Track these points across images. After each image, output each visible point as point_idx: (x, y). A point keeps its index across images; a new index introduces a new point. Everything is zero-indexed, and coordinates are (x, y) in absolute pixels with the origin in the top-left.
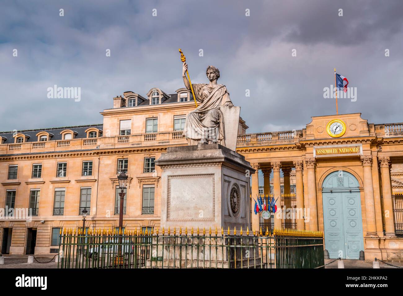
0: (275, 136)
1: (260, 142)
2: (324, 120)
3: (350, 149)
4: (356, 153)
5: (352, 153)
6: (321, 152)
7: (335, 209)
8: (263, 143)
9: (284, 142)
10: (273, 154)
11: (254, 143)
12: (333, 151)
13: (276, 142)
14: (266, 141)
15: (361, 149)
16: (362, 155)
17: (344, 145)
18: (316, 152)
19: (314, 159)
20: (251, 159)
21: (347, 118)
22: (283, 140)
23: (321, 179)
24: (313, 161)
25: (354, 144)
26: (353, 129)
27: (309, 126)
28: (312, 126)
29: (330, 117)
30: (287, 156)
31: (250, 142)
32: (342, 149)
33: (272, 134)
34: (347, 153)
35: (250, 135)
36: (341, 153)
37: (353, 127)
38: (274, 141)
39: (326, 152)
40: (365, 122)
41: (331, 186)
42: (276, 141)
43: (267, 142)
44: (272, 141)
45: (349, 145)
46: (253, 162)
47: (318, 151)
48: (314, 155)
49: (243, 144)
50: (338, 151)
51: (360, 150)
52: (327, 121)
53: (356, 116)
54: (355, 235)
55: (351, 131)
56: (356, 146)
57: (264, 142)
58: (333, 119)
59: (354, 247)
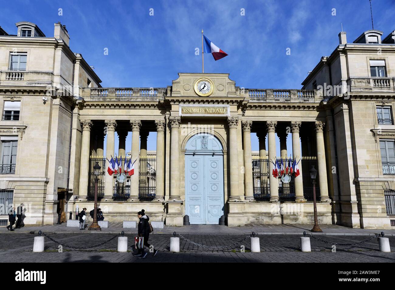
0: (136, 92)
1: (118, 98)
2: (192, 77)
3: (217, 109)
4: (224, 114)
5: (219, 113)
6: (188, 111)
7: (197, 173)
8: (122, 99)
9: (146, 99)
10: (133, 112)
11: (112, 98)
12: (200, 111)
13: (137, 99)
14: (125, 97)
15: (229, 110)
16: (229, 117)
17: (211, 105)
18: (182, 110)
19: (179, 118)
20: (108, 115)
21: (216, 77)
22: (145, 98)
23: (185, 140)
24: (178, 120)
25: (221, 105)
26: (221, 89)
27: (176, 82)
28: (179, 82)
29: (198, 75)
30: (149, 114)
31: (107, 96)
32: (209, 109)
33: (132, 89)
34: (214, 113)
35: (108, 89)
36: (208, 113)
37: (221, 88)
38: (135, 97)
39: (192, 111)
40: (233, 83)
41: (194, 149)
42: (137, 97)
43: (127, 98)
44: (133, 97)
45: (216, 105)
46: (109, 119)
47: (184, 109)
48: (180, 114)
49: (99, 99)
50: (206, 111)
51: (227, 111)
52: (195, 79)
53: (224, 76)
54: (216, 199)
55: (219, 92)
56: (224, 107)
57: (124, 97)
58: (202, 77)
59: (215, 211)
